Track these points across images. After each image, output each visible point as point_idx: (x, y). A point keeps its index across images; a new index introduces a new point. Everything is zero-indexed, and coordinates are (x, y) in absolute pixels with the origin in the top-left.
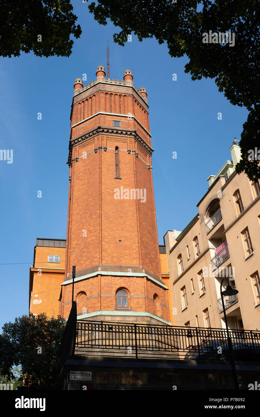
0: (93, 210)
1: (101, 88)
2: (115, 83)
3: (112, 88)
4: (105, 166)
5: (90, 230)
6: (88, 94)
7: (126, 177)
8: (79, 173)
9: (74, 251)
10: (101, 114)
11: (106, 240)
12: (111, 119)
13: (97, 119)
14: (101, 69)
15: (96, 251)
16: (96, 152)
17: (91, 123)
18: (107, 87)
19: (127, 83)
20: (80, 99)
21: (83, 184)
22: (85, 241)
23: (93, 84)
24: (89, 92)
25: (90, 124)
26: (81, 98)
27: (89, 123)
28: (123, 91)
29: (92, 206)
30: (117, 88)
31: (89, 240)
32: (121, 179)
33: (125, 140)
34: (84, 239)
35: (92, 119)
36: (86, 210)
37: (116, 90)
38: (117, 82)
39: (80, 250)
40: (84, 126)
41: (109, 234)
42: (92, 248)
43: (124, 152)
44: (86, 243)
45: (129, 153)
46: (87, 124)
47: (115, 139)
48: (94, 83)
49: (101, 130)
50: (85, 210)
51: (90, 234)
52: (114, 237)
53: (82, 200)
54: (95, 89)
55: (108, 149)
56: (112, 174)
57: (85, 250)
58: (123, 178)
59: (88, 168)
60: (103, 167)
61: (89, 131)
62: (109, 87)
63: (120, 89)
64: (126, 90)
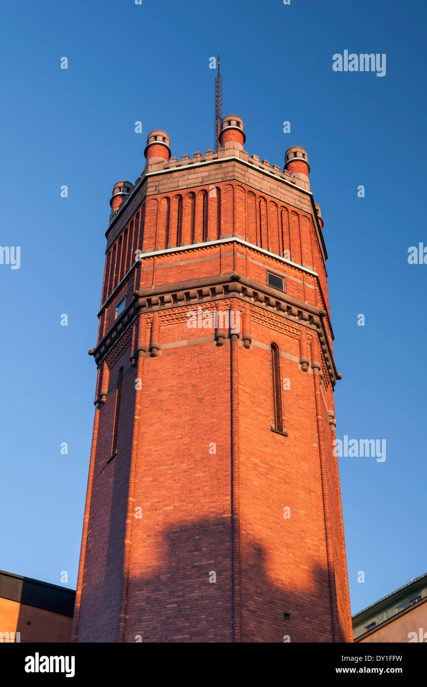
0: (211, 508)
1: (237, 174)
2: (271, 172)
3: (265, 183)
4: (248, 390)
5: (201, 566)
6: (195, 181)
7: (298, 434)
8: (160, 391)
9: (140, 621)
10: (238, 243)
11: (252, 605)
12: (261, 265)
13: (228, 255)
14: (238, 124)
15: (219, 632)
16: (219, 345)
17: (205, 259)
18: (251, 176)
19: (297, 181)
20: (167, 186)
21: (175, 426)
22: (179, 596)
23: (211, 157)
24: (199, 175)
25: (201, 262)
26: (172, 185)
27: (200, 260)
28: (289, 198)
29: (205, 496)
30: (275, 187)
31: (195, 594)
32: (286, 436)
33: (295, 331)
34: (179, 591)
35: (209, 251)
36: (184, 503)
37: (273, 191)
38: (275, 172)
39: (163, 621)
40: (182, 264)
41: (259, 591)
42: (207, 622)
43: (292, 363)
44: (182, 602)
45: (305, 370)
46: (192, 261)
47: (271, 322)
48: (216, 155)
49: (239, 286)
50: (181, 501)
51: (199, 577)
52: (272, 602)
53: (169, 472)
54: (218, 171)
55: (252, 343)
56: (264, 415)
57: (179, 624)
58: (291, 434)
59: (194, 382)
60: (242, 389)
61: (198, 279)
62: (258, 179)
63: (283, 191)
64: (297, 198)
